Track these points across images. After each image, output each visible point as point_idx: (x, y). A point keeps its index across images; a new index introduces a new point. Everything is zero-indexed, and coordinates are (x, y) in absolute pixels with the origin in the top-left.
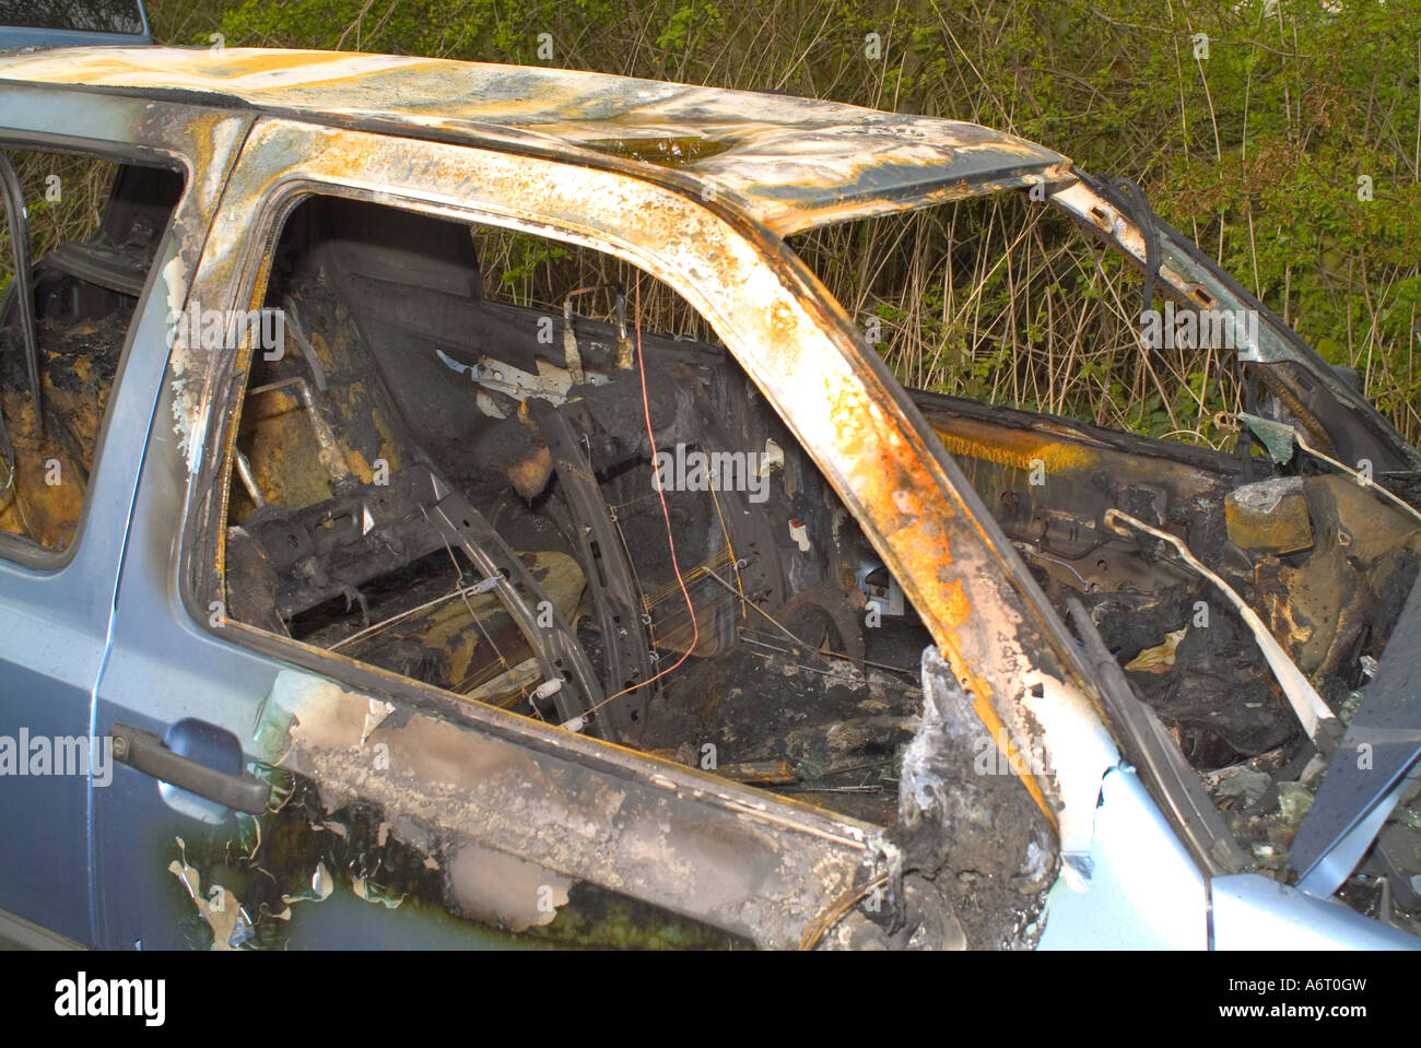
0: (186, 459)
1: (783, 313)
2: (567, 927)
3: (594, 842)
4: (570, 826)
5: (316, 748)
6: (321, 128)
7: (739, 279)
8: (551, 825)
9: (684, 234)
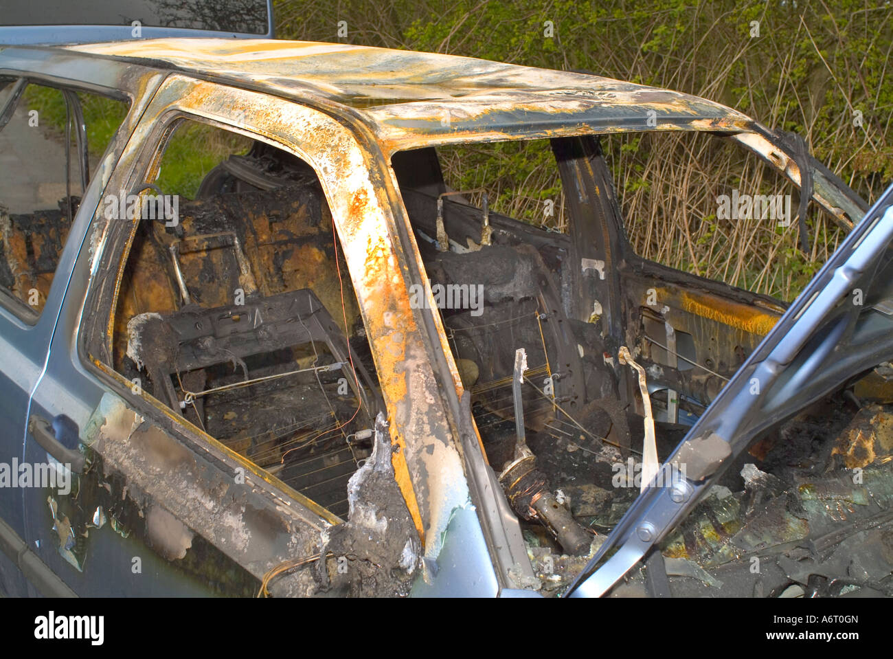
0: (91, 267)
1: (362, 197)
2: (190, 563)
3: (210, 512)
4: (202, 501)
5: (108, 439)
6: (194, 80)
7: (346, 175)
8: (194, 499)
9: (329, 146)
